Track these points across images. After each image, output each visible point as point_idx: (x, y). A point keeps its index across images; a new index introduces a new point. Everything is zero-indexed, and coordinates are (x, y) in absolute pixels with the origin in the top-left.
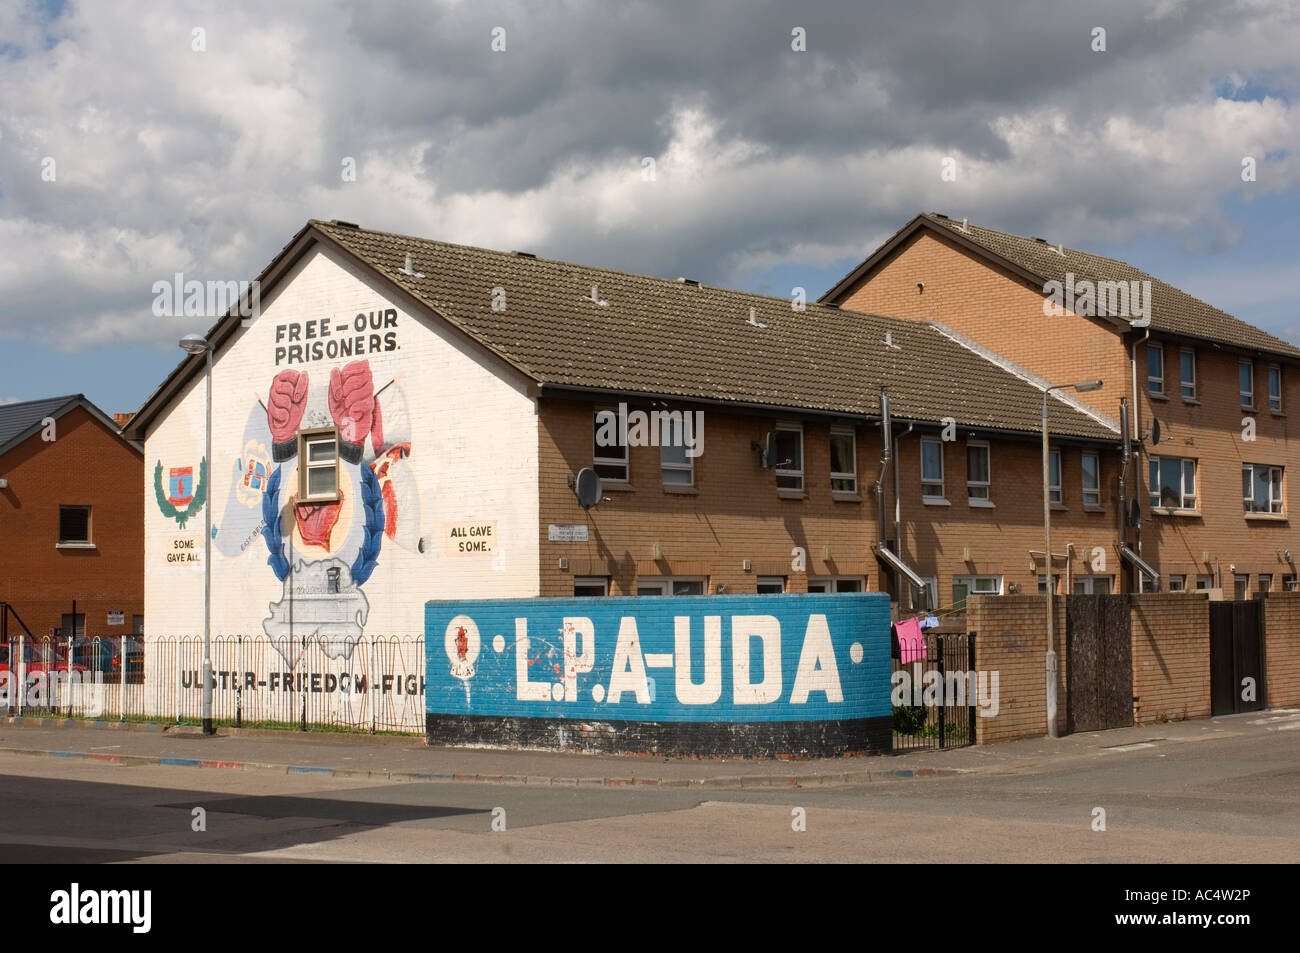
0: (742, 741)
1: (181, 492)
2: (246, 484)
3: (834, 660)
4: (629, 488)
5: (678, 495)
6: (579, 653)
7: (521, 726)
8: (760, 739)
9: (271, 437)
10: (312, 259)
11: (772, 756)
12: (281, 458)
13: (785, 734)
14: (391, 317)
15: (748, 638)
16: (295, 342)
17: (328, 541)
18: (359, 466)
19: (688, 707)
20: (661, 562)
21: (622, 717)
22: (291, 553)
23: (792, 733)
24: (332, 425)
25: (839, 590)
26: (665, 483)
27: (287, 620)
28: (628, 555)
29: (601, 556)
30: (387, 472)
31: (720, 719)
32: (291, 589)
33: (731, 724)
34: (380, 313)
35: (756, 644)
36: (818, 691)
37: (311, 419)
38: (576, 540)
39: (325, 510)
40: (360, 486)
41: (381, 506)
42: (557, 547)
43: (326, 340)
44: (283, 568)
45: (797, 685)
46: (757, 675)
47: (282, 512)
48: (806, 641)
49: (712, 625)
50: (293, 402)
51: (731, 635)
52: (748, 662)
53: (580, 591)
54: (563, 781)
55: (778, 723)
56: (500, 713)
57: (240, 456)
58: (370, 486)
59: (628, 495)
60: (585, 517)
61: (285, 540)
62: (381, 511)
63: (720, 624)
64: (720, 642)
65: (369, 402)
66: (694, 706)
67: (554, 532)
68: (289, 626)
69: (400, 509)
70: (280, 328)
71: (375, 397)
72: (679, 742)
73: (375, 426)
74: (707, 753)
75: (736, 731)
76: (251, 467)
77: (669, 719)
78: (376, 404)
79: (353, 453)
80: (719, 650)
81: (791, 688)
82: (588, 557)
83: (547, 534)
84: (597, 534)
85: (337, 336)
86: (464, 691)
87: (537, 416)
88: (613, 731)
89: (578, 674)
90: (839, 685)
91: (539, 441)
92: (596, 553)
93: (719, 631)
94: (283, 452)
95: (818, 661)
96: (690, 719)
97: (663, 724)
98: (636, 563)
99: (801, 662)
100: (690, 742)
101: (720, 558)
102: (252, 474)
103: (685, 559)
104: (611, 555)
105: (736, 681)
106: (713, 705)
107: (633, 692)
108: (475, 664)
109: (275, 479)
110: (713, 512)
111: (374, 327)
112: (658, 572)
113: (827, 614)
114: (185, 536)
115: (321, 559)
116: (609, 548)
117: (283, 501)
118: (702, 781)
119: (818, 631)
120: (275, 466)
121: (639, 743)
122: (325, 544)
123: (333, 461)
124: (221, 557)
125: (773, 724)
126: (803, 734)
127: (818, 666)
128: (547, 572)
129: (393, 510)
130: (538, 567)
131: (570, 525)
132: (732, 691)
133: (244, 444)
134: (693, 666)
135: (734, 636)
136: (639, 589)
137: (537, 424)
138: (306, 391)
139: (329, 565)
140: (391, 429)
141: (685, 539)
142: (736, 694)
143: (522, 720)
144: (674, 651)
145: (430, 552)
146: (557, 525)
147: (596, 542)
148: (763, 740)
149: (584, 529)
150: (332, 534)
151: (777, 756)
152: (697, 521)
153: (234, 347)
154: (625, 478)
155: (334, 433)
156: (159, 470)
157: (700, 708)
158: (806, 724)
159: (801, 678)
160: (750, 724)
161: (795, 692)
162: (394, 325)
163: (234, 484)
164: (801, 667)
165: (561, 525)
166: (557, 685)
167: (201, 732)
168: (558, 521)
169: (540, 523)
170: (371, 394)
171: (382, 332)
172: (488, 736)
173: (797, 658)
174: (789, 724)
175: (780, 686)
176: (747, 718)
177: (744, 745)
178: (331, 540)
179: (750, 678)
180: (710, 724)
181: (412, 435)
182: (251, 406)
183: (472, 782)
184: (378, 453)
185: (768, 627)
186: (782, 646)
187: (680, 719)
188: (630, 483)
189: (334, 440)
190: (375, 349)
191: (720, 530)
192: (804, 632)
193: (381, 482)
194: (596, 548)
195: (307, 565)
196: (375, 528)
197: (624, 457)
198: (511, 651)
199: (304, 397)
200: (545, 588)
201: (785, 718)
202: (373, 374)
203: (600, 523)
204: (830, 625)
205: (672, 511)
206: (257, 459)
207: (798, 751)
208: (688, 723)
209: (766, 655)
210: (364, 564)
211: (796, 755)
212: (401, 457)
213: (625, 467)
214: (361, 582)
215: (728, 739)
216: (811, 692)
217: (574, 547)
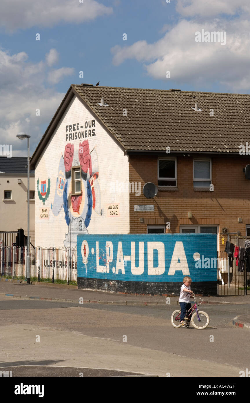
0: (151, 289)
1: (44, 191)
2: (59, 187)
3: (186, 259)
4: (177, 189)
5: (202, 192)
6: (110, 255)
7: (98, 282)
8: (157, 288)
9: (65, 170)
10: (74, 99)
11: (161, 295)
12: (68, 178)
13: (166, 287)
14: (94, 123)
15: (153, 250)
16: (70, 132)
17: (79, 210)
18: (86, 181)
19: (134, 276)
20: (192, 219)
21: (119, 279)
22: (70, 215)
23: (168, 286)
24: (80, 165)
25: (183, 232)
26: (194, 187)
27: (70, 241)
28: (174, 216)
29: (161, 217)
30: (93, 184)
31: (143, 280)
32: (70, 229)
33: (147, 282)
34: (91, 121)
35: (156, 252)
36: (179, 271)
37: (75, 163)
38: (148, 211)
39: (78, 198)
40: (86, 189)
41: (91, 197)
42: (139, 213)
43: (78, 131)
44: (68, 221)
45: (170, 268)
46: (156, 264)
47: (68, 198)
48: (174, 252)
49: (141, 244)
50: (70, 156)
51: (147, 249)
52: (153, 259)
53: (151, 231)
54: (68, 301)
55: (163, 282)
56: (93, 277)
57: (58, 177)
58: (89, 189)
59: (175, 192)
60: (153, 202)
61: (69, 210)
62: (91, 199)
63: (143, 245)
64: (143, 252)
65: (88, 156)
66: (136, 275)
67: (137, 208)
68: (70, 243)
69: (96, 198)
70: (67, 127)
71: (90, 154)
72: (132, 289)
73: (90, 166)
74: (139, 293)
75: (149, 285)
76: (60, 181)
77: (129, 280)
78: (90, 157)
79: (85, 177)
80: (143, 254)
81: (168, 269)
82: (154, 218)
83: (134, 208)
84: (158, 208)
85: (81, 130)
86: (85, 269)
87: (129, 163)
88: (117, 284)
89: (110, 263)
90: (188, 268)
91: (130, 172)
92: (158, 215)
93: (143, 247)
94: (68, 175)
95: (179, 259)
96: (135, 280)
97: (128, 282)
98: (179, 219)
99: (172, 259)
100: (135, 289)
101: (225, 217)
102: (61, 183)
103: (205, 218)
104: (166, 217)
105: (149, 266)
106: (141, 275)
107: (121, 270)
108: (88, 258)
109: (66, 185)
110: (221, 198)
111: (90, 127)
112: (191, 223)
113: (183, 242)
114: (45, 207)
115: (77, 217)
116: (165, 213)
117: (68, 195)
118: (112, 302)
119: (179, 248)
120: (66, 180)
121: (122, 289)
122: (78, 211)
123: (79, 179)
124: (53, 216)
125: (161, 283)
126: (173, 287)
127: (179, 261)
128: (133, 223)
129: (94, 198)
130: (129, 221)
131: (145, 205)
132: (147, 270)
133: (59, 172)
134: (136, 260)
135: (148, 249)
136: (183, 230)
137: (129, 166)
138: (73, 151)
139: (79, 220)
140: (94, 167)
141: (206, 209)
142: (149, 271)
143: (98, 279)
144: (131, 254)
145: (103, 215)
146: (138, 205)
147: (158, 211)
148: (158, 289)
149: (152, 206)
150: (80, 208)
151: (163, 295)
152: (212, 202)
153: (56, 134)
154: (175, 185)
155: (80, 168)
156: (38, 181)
157: (138, 276)
158: (174, 283)
159: (172, 266)
160: (153, 282)
161: (170, 271)
162: (95, 126)
163: (56, 188)
164: (172, 261)
165: (140, 205)
166: (105, 267)
167: (26, 283)
168: (138, 203)
169: (130, 204)
170: (89, 153)
171: (91, 129)
172: (90, 285)
173: (171, 258)
174: (167, 283)
175: (164, 269)
176: (152, 280)
177: (151, 290)
178: (80, 210)
179: (154, 265)
180: (140, 282)
181: (99, 169)
182: (60, 157)
183: (44, 300)
184: (91, 176)
185: (160, 246)
186: (165, 253)
187: (132, 280)
188: (177, 187)
189: (80, 171)
190: (90, 135)
191: (225, 206)
192: (174, 248)
193: (92, 187)
194: (158, 214)
195: (74, 220)
196: (91, 205)
197: (174, 177)
198: (95, 254)
199: (73, 154)
200: (132, 229)
201: (166, 281)
202: (90, 145)
203: (160, 204)
204: (184, 246)
205: (198, 197)
206: (62, 178)
207: (171, 293)
208: (134, 282)
209: (159, 257)
210: (88, 219)
211: (170, 295)
212: (96, 178)
213: (175, 181)
214: (87, 227)
215: (146, 288)
216: (176, 271)
217: (147, 213)
